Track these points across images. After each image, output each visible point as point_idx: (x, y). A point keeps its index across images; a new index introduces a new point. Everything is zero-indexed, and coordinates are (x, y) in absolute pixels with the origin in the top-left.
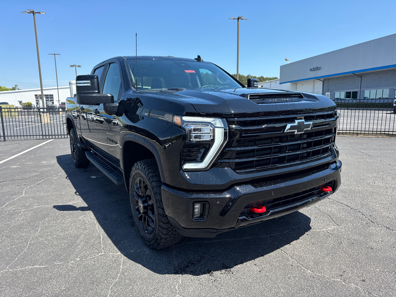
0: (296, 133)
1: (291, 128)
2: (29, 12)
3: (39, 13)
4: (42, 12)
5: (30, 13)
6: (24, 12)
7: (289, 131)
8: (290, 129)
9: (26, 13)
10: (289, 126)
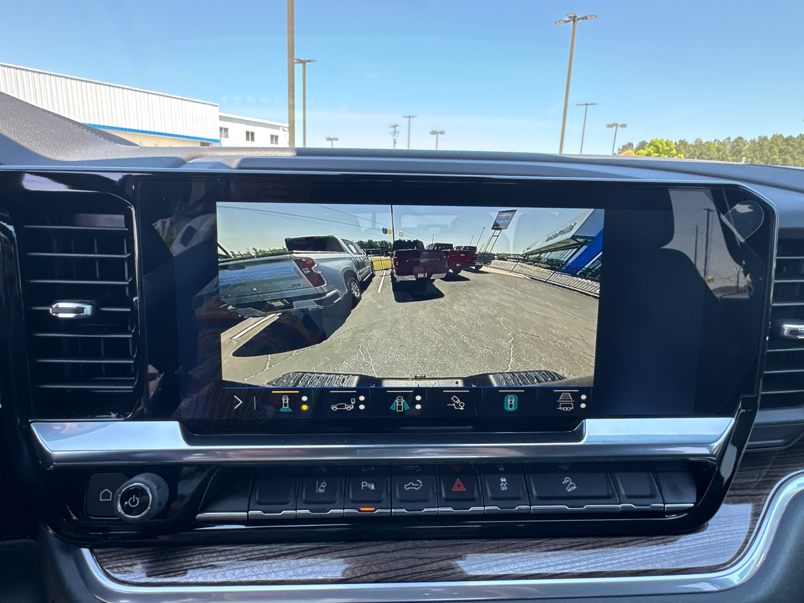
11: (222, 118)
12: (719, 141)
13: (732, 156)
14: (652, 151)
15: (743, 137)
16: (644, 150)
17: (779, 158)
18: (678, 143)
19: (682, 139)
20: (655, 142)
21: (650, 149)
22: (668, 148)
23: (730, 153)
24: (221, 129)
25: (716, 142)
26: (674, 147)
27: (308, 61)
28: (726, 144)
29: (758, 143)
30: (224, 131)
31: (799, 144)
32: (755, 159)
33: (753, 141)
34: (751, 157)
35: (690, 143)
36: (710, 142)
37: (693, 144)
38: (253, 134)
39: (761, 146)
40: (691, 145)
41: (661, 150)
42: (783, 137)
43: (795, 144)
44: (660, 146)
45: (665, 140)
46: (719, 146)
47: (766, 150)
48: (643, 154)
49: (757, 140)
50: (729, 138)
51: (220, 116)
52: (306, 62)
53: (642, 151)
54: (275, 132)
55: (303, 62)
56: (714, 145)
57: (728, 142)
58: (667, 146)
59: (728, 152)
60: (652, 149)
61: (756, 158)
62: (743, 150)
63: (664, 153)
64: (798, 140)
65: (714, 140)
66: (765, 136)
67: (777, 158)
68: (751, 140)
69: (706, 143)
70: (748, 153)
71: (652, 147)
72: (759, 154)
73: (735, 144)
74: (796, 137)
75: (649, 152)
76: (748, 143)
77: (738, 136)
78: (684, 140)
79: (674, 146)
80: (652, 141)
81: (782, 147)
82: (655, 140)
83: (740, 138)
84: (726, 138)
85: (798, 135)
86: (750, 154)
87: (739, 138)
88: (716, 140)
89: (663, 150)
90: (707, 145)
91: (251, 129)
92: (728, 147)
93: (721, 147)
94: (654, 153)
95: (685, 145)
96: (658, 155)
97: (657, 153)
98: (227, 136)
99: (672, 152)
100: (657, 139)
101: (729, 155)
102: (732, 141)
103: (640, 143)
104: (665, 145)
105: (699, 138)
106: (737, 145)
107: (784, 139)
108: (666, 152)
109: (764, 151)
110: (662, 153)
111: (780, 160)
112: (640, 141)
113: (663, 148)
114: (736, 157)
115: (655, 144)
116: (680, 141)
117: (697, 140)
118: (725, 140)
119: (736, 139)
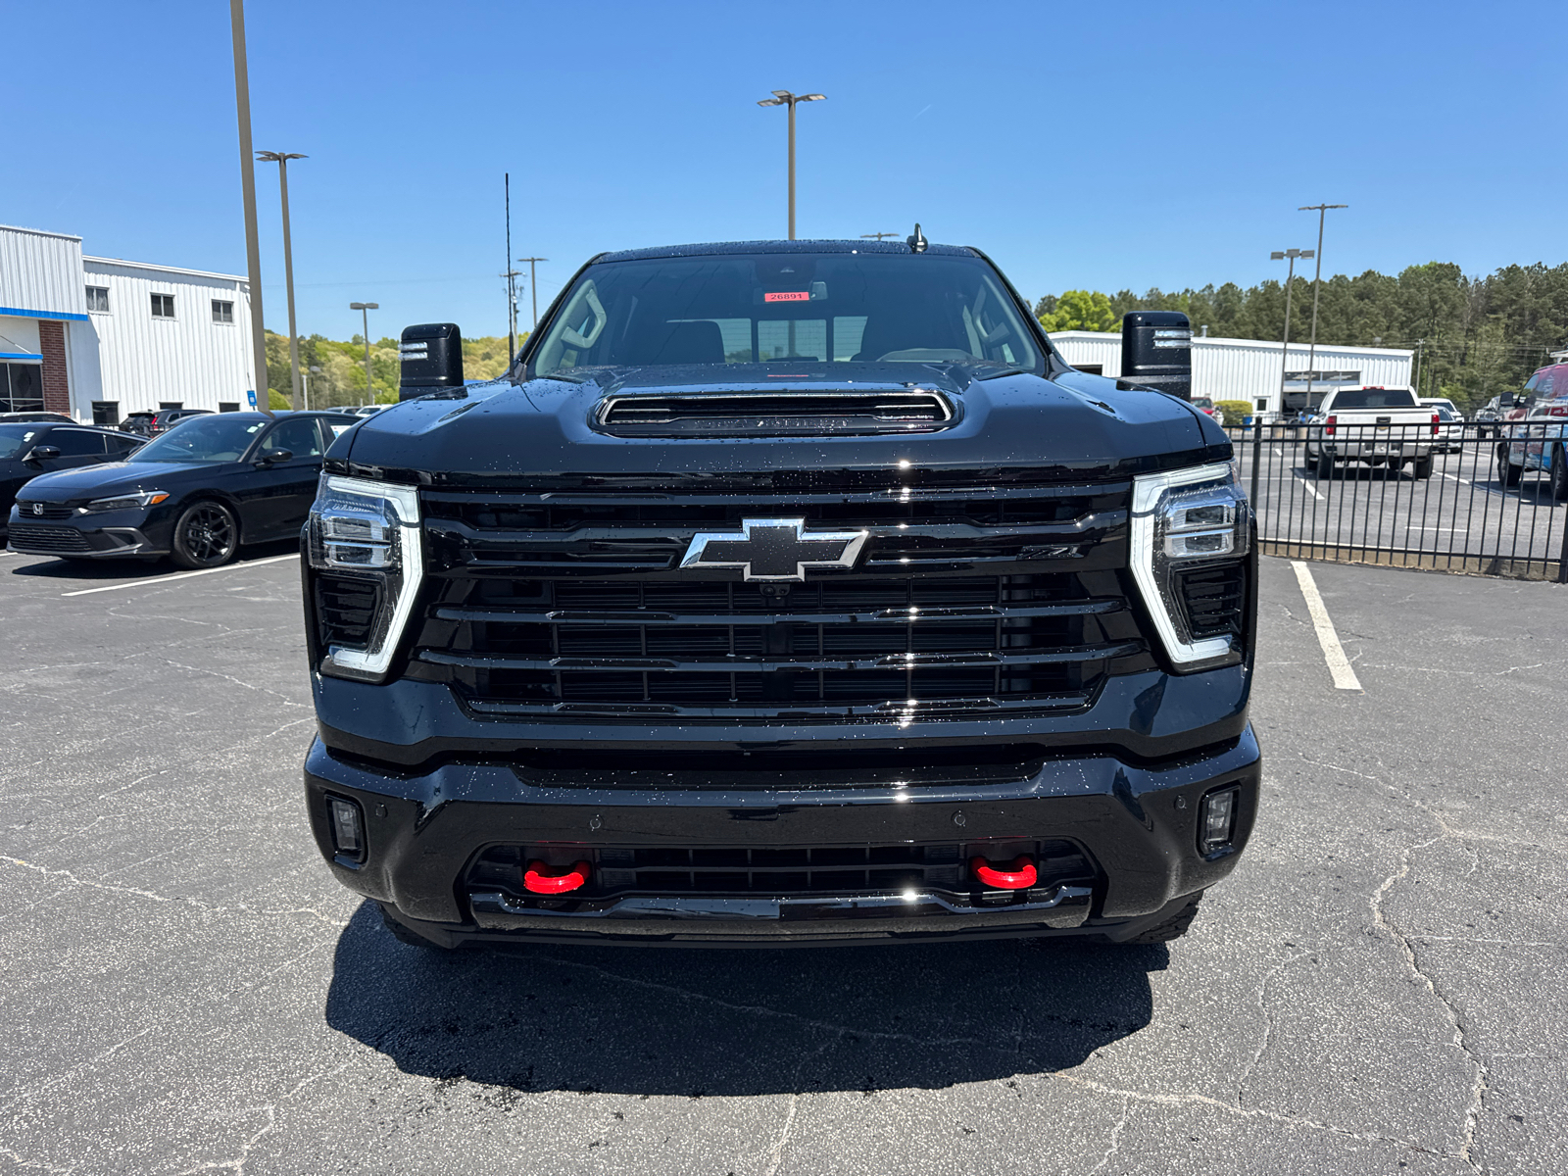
0: (747, 575)
1: (711, 551)
2: (779, 100)
3: (807, 98)
4: (815, 95)
5: (780, 103)
6: (764, 102)
7: (699, 564)
8: (705, 556)
9: (770, 103)
10: (700, 542)
11: (91, 267)
12: (1193, 293)
13: (1219, 322)
14: (1068, 317)
15: (1234, 283)
16: (1051, 314)
17: (1303, 323)
18: (1116, 296)
19: (1125, 291)
20: (1072, 298)
21: (1062, 313)
22: (1097, 309)
23: (1215, 315)
24: (89, 290)
25: (1189, 295)
26: (1110, 307)
27: (291, 156)
28: (1206, 298)
29: (1263, 295)
30: (97, 295)
31: (1334, 296)
32: (1260, 326)
33: (1254, 291)
34: (1252, 323)
35: (1139, 298)
36: (1176, 293)
37: (1144, 299)
38: (169, 300)
39: (1268, 300)
40: (1141, 301)
41: (1084, 312)
42: (1305, 282)
43: (1326, 295)
44: (1082, 304)
45: (1092, 293)
46: (1193, 302)
47: (1278, 308)
48: (1050, 323)
49: (1260, 288)
50: (1210, 287)
51: (85, 261)
52: (286, 158)
53: (1047, 316)
54: (223, 295)
55: (282, 159)
56: (1184, 300)
57: (1210, 295)
58: (1095, 306)
59: (1210, 313)
60: (1067, 312)
61: (1263, 324)
62: (1237, 309)
63: (1091, 320)
64: (1333, 289)
65: (1183, 291)
66: (1274, 280)
67: (1299, 323)
68: (1251, 289)
69: (1169, 296)
70: (1247, 314)
71: (1067, 308)
72: (1267, 315)
73: (1222, 297)
74: (1327, 281)
75: (1063, 319)
76: (1246, 296)
77: (1225, 283)
78: (1128, 291)
79: (1109, 304)
80: (1065, 296)
81: (1305, 300)
82: (1071, 295)
83: (1230, 286)
84: (1204, 287)
85: (1331, 278)
86: (1250, 315)
87: (1228, 285)
88: (1187, 291)
89: (1087, 313)
90: (1171, 300)
91: (163, 288)
92: (1211, 303)
93: (1198, 304)
94: (1072, 319)
95: (1130, 302)
96: (1079, 323)
97: (1078, 319)
98: (105, 307)
99: (1107, 316)
100: (1075, 292)
101: (1214, 319)
102: (1215, 292)
103: (1043, 300)
104: (1091, 303)
105: (1155, 287)
106: (1226, 300)
107: (1308, 286)
108: (1095, 317)
109: (1274, 309)
110: (1086, 319)
111: (1304, 327)
112: (1043, 297)
113: (1087, 310)
114: (1227, 322)
115: (1072, 301)
116: (1120, 294)
117: (1152, 291)
118: (1203, 290)
119: (1222, 288)
